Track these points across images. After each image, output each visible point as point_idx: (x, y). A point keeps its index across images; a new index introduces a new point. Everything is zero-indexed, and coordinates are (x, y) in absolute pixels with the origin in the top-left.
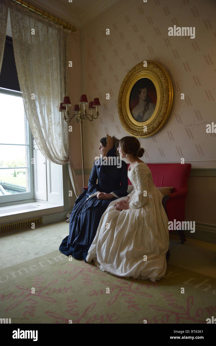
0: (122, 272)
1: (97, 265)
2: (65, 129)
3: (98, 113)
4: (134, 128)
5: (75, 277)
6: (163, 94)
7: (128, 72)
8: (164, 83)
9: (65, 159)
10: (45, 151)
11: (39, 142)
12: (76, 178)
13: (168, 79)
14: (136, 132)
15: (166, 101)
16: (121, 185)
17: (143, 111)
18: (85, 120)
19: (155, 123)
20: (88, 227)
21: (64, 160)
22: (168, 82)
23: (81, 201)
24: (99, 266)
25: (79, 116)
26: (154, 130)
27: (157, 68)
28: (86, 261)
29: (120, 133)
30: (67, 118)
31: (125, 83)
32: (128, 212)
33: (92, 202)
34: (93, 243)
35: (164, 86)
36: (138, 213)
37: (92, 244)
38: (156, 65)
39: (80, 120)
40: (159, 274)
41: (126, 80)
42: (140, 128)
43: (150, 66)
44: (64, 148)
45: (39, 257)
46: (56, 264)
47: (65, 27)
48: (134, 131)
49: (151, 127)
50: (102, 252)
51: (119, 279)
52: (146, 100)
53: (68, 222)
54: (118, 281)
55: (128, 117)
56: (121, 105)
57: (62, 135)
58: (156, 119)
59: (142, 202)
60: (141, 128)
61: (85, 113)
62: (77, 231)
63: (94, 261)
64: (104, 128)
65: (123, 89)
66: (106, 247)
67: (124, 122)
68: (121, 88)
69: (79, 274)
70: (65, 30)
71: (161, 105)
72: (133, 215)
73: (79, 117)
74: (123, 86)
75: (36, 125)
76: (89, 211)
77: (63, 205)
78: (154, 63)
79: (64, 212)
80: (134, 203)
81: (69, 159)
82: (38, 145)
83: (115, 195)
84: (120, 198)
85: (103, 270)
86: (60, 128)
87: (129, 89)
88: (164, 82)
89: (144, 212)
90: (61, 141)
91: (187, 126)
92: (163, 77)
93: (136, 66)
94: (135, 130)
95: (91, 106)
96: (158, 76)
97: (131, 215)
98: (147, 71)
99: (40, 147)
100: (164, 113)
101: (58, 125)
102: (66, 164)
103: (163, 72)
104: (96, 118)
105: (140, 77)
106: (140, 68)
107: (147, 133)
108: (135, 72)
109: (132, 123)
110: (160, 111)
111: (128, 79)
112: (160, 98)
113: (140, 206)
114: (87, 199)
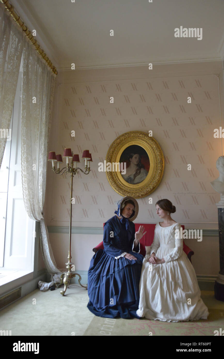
4: (125, 189)
6: (157, 164)
14: (128, 193)
17: (134, 174)
27: (152, 141)
29: (105, 190)
42: (132, 190)
43: (145, 137)
49: (145, 190)
55: (117, 177)
58: (149, 183)
59: (179, 254)
71: (155, 173)
77: (33, 271)
79: (34, 279)
82: (25, 197)
91: (176, 194)
93: (131, 132)
96: (153, 148)
98: (141, 140)
104: (87, 173)
105: (133, 143)
106: (135, 136)
107: (140, 195)
108: (129, 137)
109: (122, 184)
110: (154, 177)
111: (120, 142)
112: (153, 166)
113: (177, 258)
114: (116, 258)
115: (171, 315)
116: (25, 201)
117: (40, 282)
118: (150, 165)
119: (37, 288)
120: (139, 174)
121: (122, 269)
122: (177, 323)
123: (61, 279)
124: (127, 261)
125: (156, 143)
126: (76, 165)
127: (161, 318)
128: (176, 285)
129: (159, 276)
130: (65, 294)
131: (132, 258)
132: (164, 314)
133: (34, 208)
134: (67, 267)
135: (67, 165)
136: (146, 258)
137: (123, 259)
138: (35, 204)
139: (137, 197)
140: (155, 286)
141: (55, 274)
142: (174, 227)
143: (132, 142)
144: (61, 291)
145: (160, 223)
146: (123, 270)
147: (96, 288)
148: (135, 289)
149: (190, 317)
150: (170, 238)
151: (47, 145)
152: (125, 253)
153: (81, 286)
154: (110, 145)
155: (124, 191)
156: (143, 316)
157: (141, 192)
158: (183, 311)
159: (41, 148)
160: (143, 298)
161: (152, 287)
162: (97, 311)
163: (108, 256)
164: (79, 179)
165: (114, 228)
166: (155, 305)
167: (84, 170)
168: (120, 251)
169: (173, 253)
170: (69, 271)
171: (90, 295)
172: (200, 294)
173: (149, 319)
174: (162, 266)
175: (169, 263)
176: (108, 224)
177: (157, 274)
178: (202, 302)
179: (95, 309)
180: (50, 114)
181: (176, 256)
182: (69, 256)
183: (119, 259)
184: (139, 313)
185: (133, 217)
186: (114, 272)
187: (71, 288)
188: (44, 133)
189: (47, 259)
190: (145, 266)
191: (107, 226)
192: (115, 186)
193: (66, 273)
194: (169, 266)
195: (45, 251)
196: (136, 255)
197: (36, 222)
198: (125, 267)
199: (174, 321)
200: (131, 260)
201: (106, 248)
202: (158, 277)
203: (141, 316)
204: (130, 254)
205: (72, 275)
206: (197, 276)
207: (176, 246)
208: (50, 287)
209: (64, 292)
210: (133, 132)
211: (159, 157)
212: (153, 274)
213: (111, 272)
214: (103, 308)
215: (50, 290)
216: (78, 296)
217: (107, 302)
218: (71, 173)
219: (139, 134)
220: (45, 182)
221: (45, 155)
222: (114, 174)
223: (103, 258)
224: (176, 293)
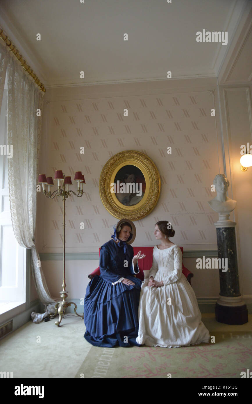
4: (120, 211)
6: (153, 184)
10: (19, 231)
13: (158, 173)
14: (124, 216)
17: (130, 196)
19: (146, 208)
27: (148, 161)
29: (99, 213)
31: (111, 165)
42: (127, 212)
43: (140, 157)
49: (141, 211)
55: (112, 199)
56: (105, 186)
58: (146, 205)
64: (76, 207)
65: (108, 170)
67: (108, 204)
69: (151, 355)
71: (151, 193)
77: (25, 302)
79: (26, 310)
82: (14, 223)
88: (155, 174)
91: (173, 215)
93: (125, 152)
96: (148, 168)
98: (136, 160)
103: (153, 165)
104: (80, 196)
105: (128, 163)
106: (130, 156)
108: (123, 157)
109: (118, 206)
110: (150, 198)
111: (114, 162)
112: (149, 187)
113: (176, 280)
114: (113, 284)
115: (172, 341)
116: (14, 227)
118: (146, 185)
119: (30, 320)
120: (135, 196)
121: (119, 295)
122: (178, 348)
123: (56, 309)
124: (125, 287)
125: (151, 162)
126: (68, 188)
127: (161, 345)
128: (177, 309)
129: (159, 301)
130: (60, 325)
131: (129, 284)
132: (164, 340)
133: (24, 235)
134: (62, 296)
135: (59, 188)
136: (145, 283)
137: (121, 284)
138: (25, 230)
139: (133, 219)
140: (154, 311)
141: (49, 304)
142: (172, 249)
143: (126, 162)
144: (56, 322)
145: (157, 246)
146: (120, 297)
147: (93, 316)
148: (134, 317)
149: (191, 341)
150: (169, 260)
151: (36, 167)
152: (123, 278)
153: (77, 316)
154: (103, 166)
155: (120, 213)
156: (142, 343)
157: (137, 214)
158: (184, 335)
159: (31, 170)
160: (142, 324)
161: (151, 312)
162: (95, 341)
163: (105, 281)
164: (72, 203)
165: (110, 252)
166: (155, 331)
167: (77, 193)
168: (118, 276)
169: (172, 276)
170: (64, 300)
171: (87, 324)
172: (200, 317)
173: (149, 346)
174: (161, 290)
175: (168, 286)
176: (104, 248)
177: (156, 300)
178: (203, 325)
179: (92, 339)
180: (39, 134)
181: (175, 279)
182: (63, 284)
183: (116, 285)
184: (139, 340)
185: (131, 240)
186: (111, 299)
187: (66, 318)
188: (32, 155)
189: (40, 288)
190: (143, 291)
191: (103, 251)
192: (111, 208)
193: (61, 302)
194: (168, 289)
195: (38, 280)
196: (133, 280)
197: (27, 249)
198: (123, 293)
199: (175, 347)
200: (129, 285)
201: (103, 273)
202: (157, 301)
203: (140, 343)
204: (128, 279)
205: (67, 305)
206: (197, 299)
207: (175, 269)
208: (44, 318)
209: (59, 323)
210: (127, 152)
211: (155, 177)
212: (152, 299)
213: (108, 299)
214: (101, 337)
215: (44, 322)
216: (75, 326)
217: (105, 330)
218: (63, 196)
219: (134, 154)
220: (35, 207)
221: (35, 178)
222: (108, 196)
223: (99, 284)
224: (176, 318)
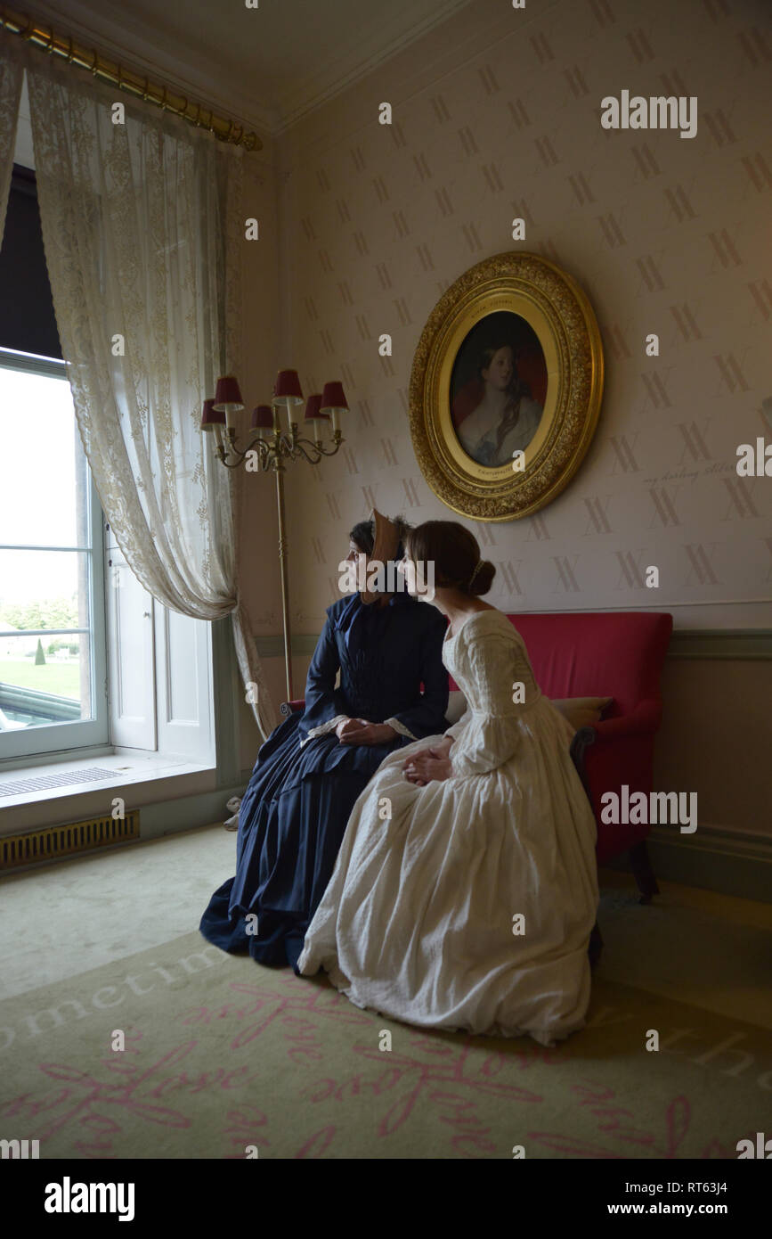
0: (429, 1012)
1: (340, 985)
2: (224, 492)
3: (340, 435)
4: (467, 489)
5: (260, 1030)
6: (569, 367)
7: (446, 290)
8: (571, 328)
9: (222, 597)
10: (148, 571)
11: (127, 539)
12: (260, 669)
13: (586, 317)
14: (475, 503)
15: (580, 393)
16: (422, 693)
17: (499, 430)
18: (294, 459)
19: (543, 468)
20: (304, 846)
21: (216, 604)
22: (585, 325)
23: (280, 749)
24: (345, 990)
25: (274, 446)
26: (540, 496)
27: (545, 278)
28: (297, 972)
29: (418, 505)
30: (227, 454)
31: (435, 328)
32: (450, 789)
33: (319, 753)
34: (321, 902)
35: (572, 341)
36: (487, 792)
37: (319, 909)
38: (543, 268)
39: (276, 459)
40: (563, 1017)
41: (436, 320)
42: (488, 489)
43: (521, 269)
44: (216, 561)
45: (124, 959)
46: (188, 983)
47: (222, 136)
48: (467, 498)
49: (528, 482)
50: (355, 934)
51: (420, 1037)
52: (507, 390)
53: (232, 828)
54: (413, 1044)
55: (445, 447)
56: (422, 407)
57: (209, 514)
58: (545, 455)
59: (497, 752)
60: (491, 487)
61: (291, 436)
62: (264, 859)
63: (326, 969)
64: (361, 490)
65: (429, 349)
66: (372, 917)
67: (432, 468)
68: (418, 347)
69: (271, 1018)
70: (223, 146)
71: (563, 406)
72: (469, 798)
73: (273, 449)
74: (429, 341)
75: (118, 479)
76: (309, 787)
77: (215, 767)
78: (536, 261)
79: (218, 789)
80: (470, 757)
81: (234, 598)
82: (125, 550)
83: (403, 730)
84: (420, 739)
85: (361, 1005)
86: (204, 488)
87: (450, 347)
88: (572, 325)
89: (508, 786)
90: (207, 536)
91: (655, 480)
92: (569, 309)
93: (473, 269)
94: (470, 496)
95: (315, 409)
96: (550, 305)
97: (459, 797)
98: (510, 287)
99: (133, 557)
100: (571, 433)
101: (196, 478)
102: (224, 616)
103: (566, 290)
104: (332, 451)
105: (488, 307)
106: (487, 278)
107: (513, 504)
108: (469, 289)
109: (461, 471)
110: (560, 426)
111: (445, 317)
112: (558, 380)
113: (491, 765)
114: (301, 744)
116: (132, 561)
117: (235, 799)
120: (515, 425)
121: (295, 787)
143: (484, 304)
146: (296, 792)
155: (464, 496)
157: (518, 493)
183: (304, 749)
186: (279, 796)
192: (437, 481)
211: (572, 336)
213: (277, 794)
219: (500, 265)
